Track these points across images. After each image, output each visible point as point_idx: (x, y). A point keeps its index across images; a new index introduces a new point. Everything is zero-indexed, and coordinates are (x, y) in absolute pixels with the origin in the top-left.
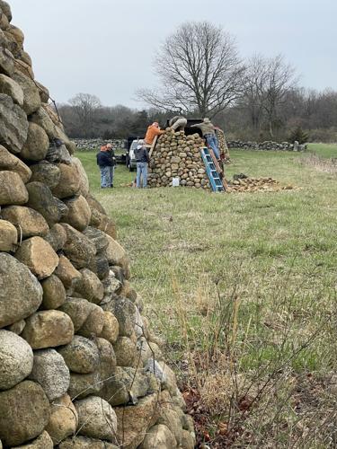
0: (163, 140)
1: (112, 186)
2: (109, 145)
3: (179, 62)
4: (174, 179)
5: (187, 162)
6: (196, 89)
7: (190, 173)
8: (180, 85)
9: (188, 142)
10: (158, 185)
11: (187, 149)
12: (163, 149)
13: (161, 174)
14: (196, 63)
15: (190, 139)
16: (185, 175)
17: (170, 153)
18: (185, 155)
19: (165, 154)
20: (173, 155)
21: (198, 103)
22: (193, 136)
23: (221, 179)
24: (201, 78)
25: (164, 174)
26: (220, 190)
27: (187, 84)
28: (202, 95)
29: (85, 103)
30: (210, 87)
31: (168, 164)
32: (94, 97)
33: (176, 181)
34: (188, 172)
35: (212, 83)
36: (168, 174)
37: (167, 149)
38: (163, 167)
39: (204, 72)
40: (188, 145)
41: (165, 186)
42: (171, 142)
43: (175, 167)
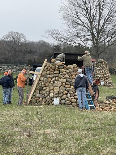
0: (49, 68)
1: (10, 103)
2: (10, 71)
3: (79, 10)
4: (55, 99)
5: (66, 86)
6: (91, 30)
7: (69, 95)
8: (80, 27)
9: (68, 71)
10: (43, 103)
11: (67, 76)
12: (48, 76)
13: (46, 95)
14: (92, 12)
15: (70, 68)
16: (64, 96)
17: (53, 79)
18: (65, 80)
19: (50, 79)
20: (56, 80)
21: (93, 40)
22: (71, 66)
23: (93, 100)
24: (95, 22)
25: (48, 95)
26: (91, 108)
27: (85, 26)
28: (96, 35)
29: (14, 39)
30: (101, 29)
31: (52, 88)
32: (22, 35)
33: (56, 101)
34: (66, 94)
35: (103, 26)
36: (51, 95)
37: (51, 76)
38: (48, 89)
39: (98, 18)
40: (67, 73)
41: (49, 104)
42: (54, 70)
43: (57, 90)
